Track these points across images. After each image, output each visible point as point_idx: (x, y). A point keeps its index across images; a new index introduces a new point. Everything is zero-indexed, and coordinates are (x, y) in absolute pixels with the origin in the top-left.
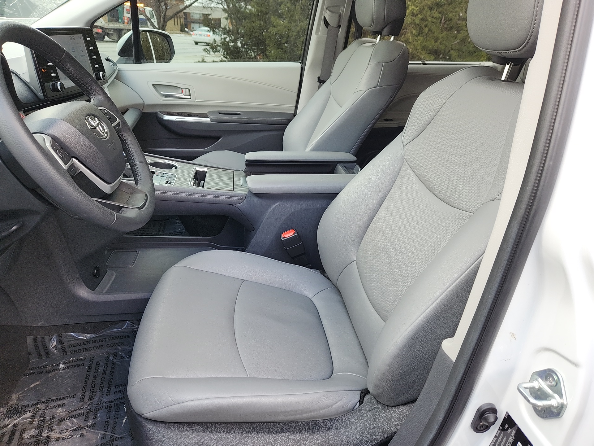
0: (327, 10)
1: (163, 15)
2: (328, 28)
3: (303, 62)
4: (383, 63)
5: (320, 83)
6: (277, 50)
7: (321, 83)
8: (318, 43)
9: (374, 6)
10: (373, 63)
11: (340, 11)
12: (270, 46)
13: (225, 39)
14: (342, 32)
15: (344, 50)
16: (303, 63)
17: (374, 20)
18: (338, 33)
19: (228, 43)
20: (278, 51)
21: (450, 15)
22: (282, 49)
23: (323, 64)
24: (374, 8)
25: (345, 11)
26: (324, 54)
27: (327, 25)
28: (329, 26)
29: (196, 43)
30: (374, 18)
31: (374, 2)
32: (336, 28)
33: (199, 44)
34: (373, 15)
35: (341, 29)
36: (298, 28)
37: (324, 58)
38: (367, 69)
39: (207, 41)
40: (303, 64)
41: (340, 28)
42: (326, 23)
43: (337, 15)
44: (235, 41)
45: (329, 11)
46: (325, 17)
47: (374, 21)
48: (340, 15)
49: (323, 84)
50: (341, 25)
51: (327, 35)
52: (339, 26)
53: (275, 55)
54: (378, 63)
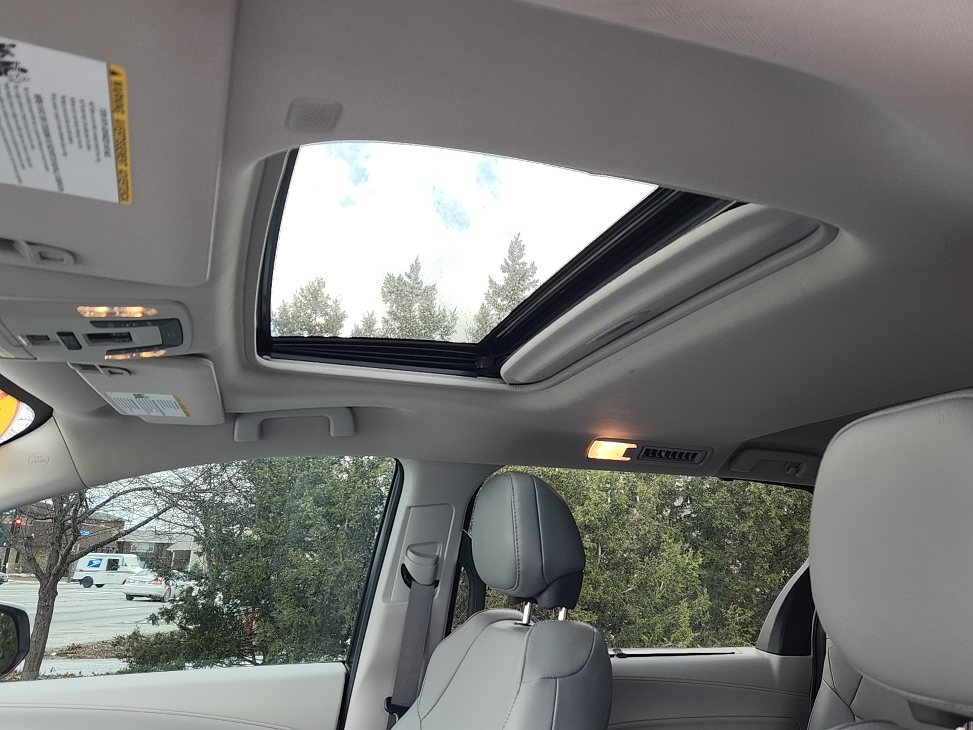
0: (409, 551)
1: (63, 552)
2: (410, 586)
3: (351, 660)
4: (556, 678)
5: (391, 713)
6: (295, 609)
7: (394, 714)
8: (388, 619)
9: (518, 548)
10: (533, 679)
11: (437, 554)
12: (282, 602)
13: (191, 589)
14: (441, 595)
15: (445, 637)
16: (351, 663)
17: (519, 575)
18: (434, 596)
19: (195, 598)
20: (297, 611)
21: (611, 545)
22: (305, 606)
23: (398, 668)
24: (518, 552)
25: (447, 552)
26: (403, 644)
27: (408, 581)
28: (413, 583)
29: (130, 597)
30: (519, 571)
31: (517, 540)
32: (430, 587)
33: (135, 598)
34: (517, 565)
35: (438, 588)
36: (340, 568)
37: (401, 653)
38: (518, 693)
39: (153, 593)
40: (351, 668)
41: (436, 586)
42: (405, 576)
43: (431, 561)
44: (210, 595)
45: (413, 552)
46: (403, 566)
47: (519, 578)
48: (437, 561)
49: (400, 717)
50: (438, 581)
51: (408, 602)
52: (436, 583)
53: (289, 619)
54: (546, 678)
